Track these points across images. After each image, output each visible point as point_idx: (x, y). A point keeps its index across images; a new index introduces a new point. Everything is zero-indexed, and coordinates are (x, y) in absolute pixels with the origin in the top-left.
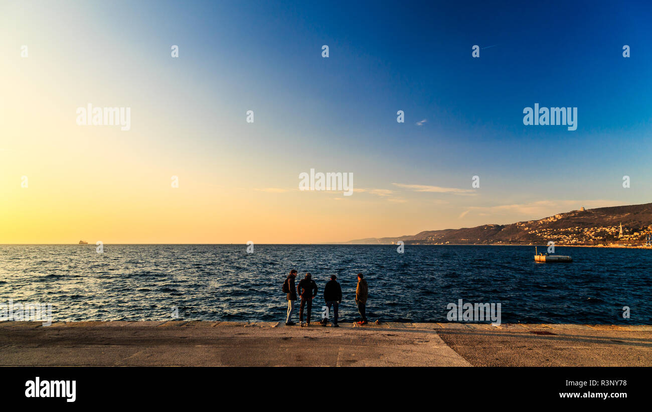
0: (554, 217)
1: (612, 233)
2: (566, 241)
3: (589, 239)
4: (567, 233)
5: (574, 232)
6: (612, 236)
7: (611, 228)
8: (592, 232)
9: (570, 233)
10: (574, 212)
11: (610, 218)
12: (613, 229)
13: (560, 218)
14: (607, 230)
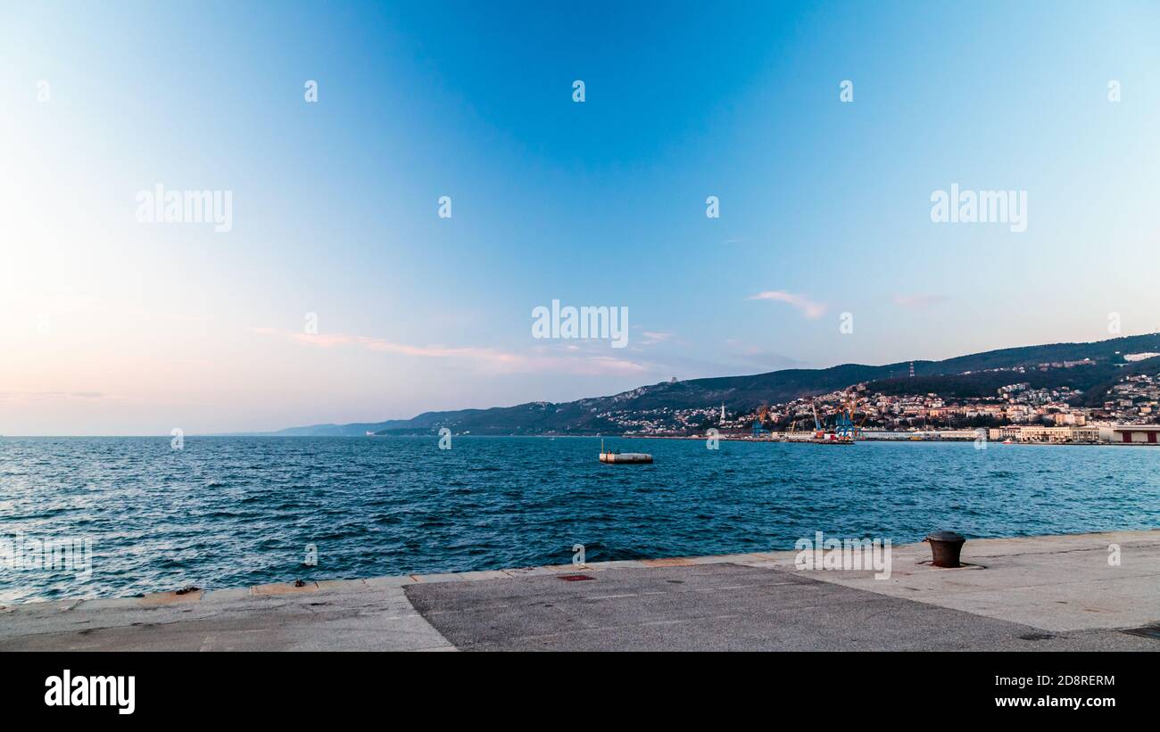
0: (635, 391)
1: (712, 417)
2: (649, 429)
3: (681, 427)
4: (651, 418)
5: (662, 416)
6: (711, 422)
7: (710, 410)
8: (685, 416)
9: (656, 417)
10: (662, 384)
11: (711, 395)
12: (713, 412)
13: (643, 393)
14: (705, 413)
